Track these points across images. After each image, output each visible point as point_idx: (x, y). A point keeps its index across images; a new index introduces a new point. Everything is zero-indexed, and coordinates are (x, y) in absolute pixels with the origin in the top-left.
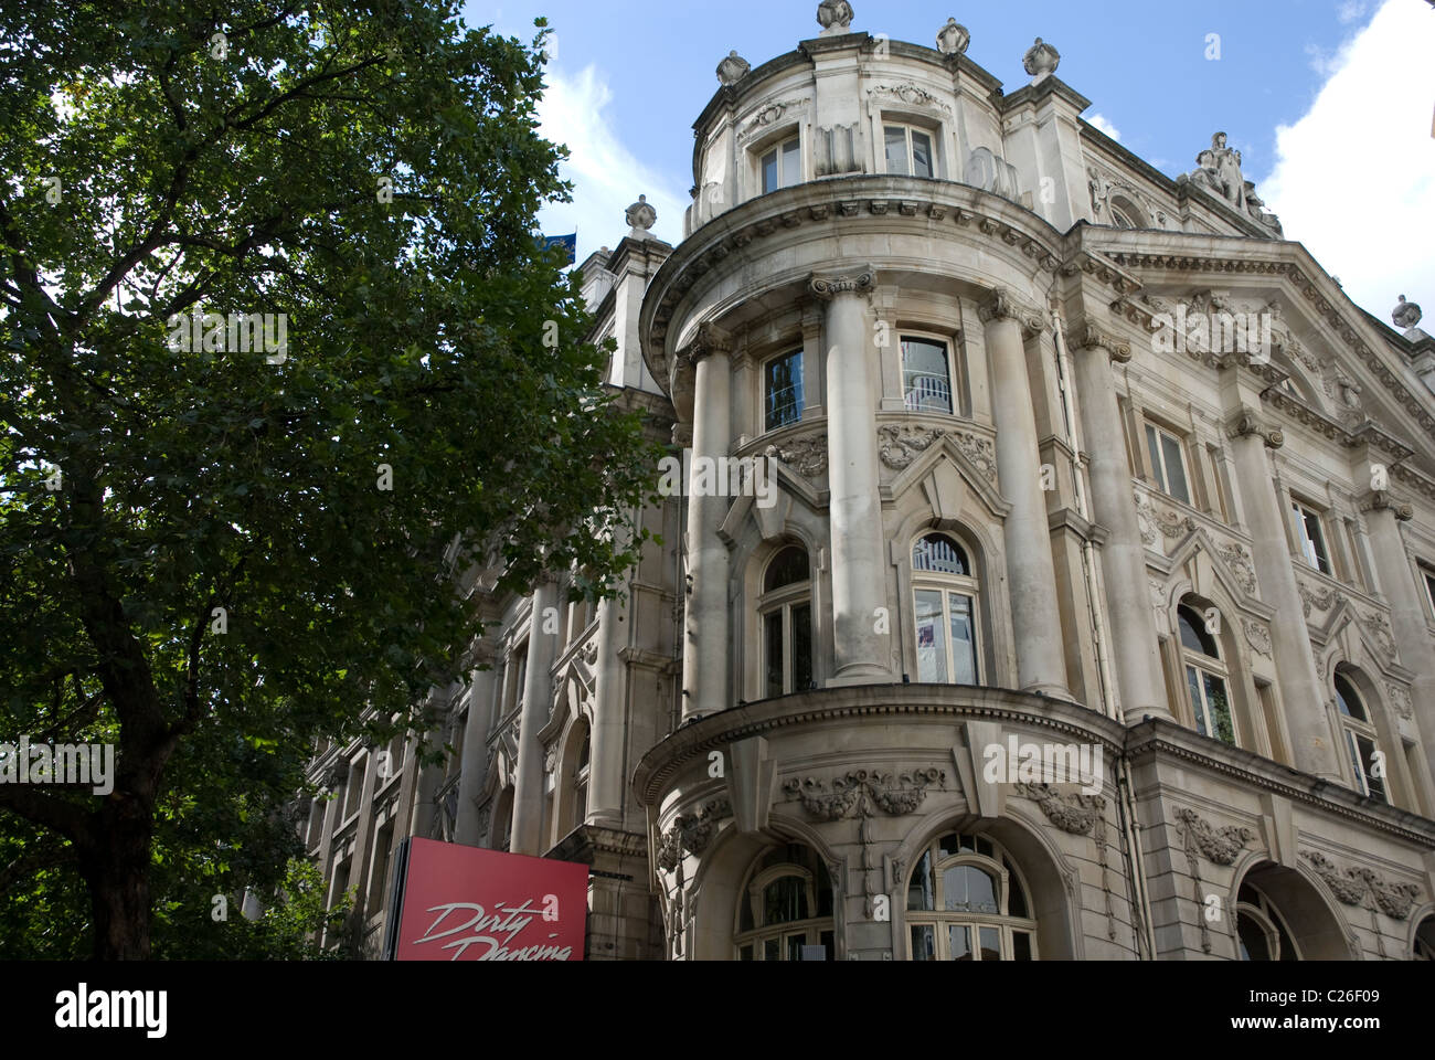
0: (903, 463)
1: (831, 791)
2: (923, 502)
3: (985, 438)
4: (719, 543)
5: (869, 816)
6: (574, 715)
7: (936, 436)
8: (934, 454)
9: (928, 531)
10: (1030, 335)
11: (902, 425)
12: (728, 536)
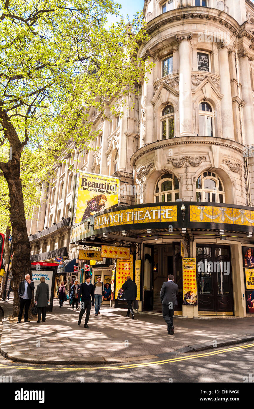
0: (197, 84)
1: (179, 161)
2: (202, 94)
3: (218, 79)
4: (151, 104)
5: (188, 167)
6: (114, 148)
7: (206, 77)
8: (205, 82)
9: (203, 101)
10: (229, 53)
11: (197, 74)
12: (153, 103)
